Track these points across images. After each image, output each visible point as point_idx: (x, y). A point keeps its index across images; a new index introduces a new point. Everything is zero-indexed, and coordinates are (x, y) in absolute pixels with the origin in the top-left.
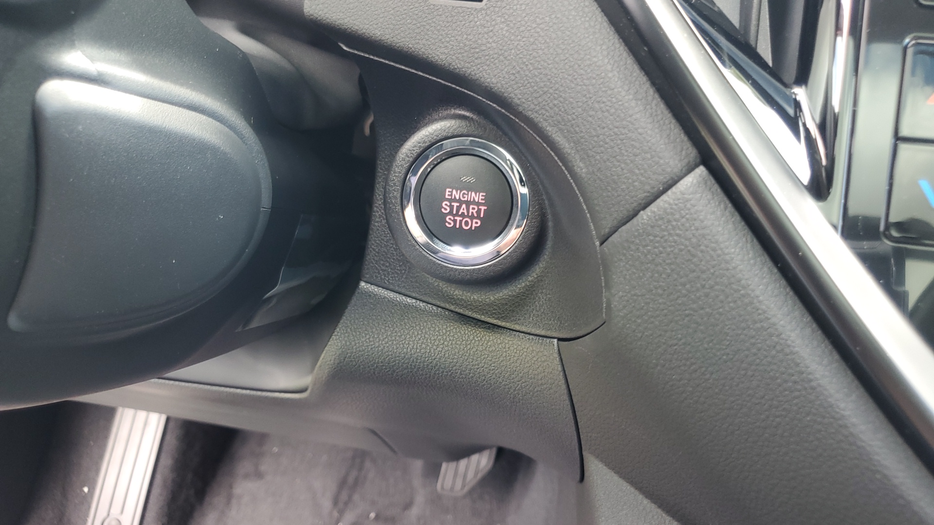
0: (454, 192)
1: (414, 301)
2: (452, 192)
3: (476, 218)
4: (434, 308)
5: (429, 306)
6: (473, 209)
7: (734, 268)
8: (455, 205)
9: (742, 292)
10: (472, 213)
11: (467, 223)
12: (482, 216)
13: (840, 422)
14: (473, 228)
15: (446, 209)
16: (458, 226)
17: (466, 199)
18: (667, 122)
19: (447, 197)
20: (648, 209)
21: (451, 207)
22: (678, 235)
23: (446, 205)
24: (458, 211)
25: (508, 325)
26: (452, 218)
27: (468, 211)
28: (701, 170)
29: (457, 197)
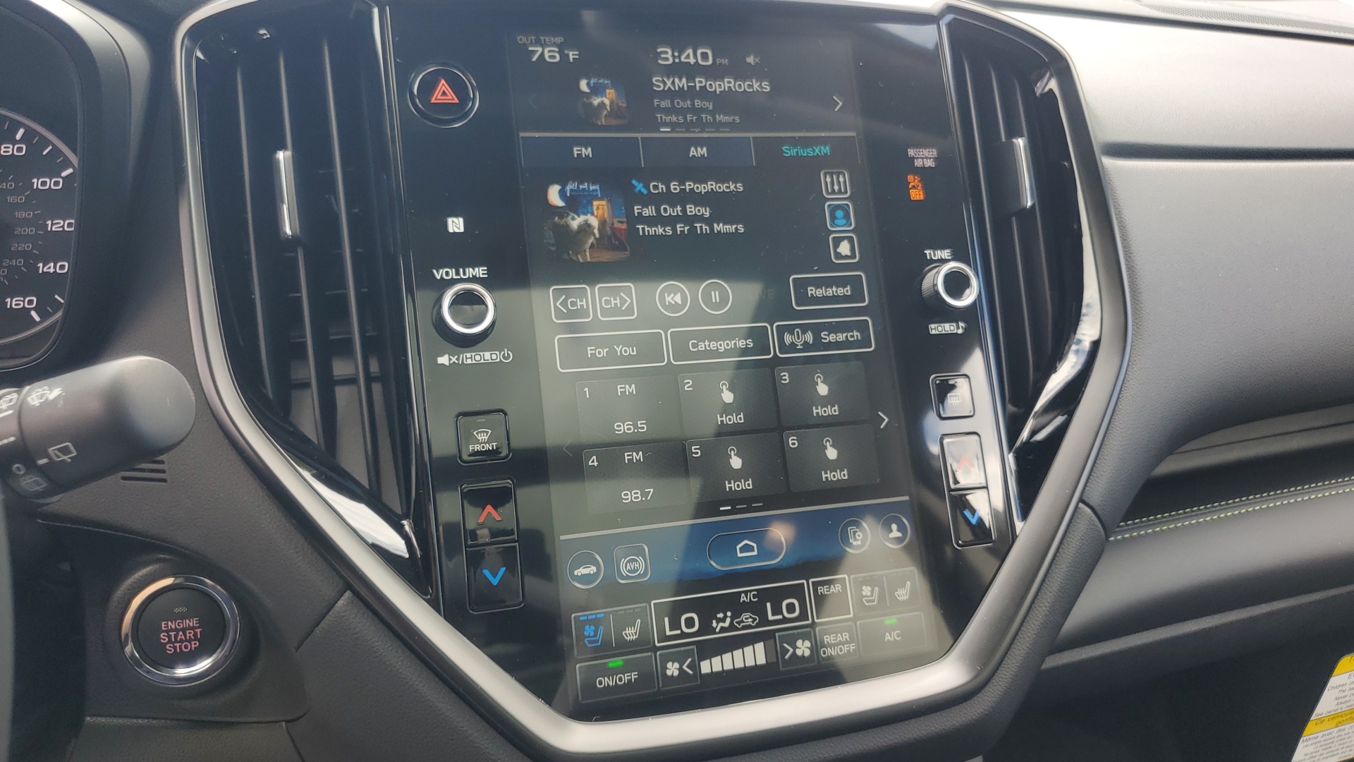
0: (170, 623)
1: (146, 720)
2: (167, 624)
3: (194, 640)
4: (169, 722)
5: (162, 721)
6: (189, 633)
7: (380, 655)
8: (173, 634)
9: (389, 669)
10: (190, 637)
11: (186, 647)
12: (199, 636)
13: (463, 735)
14: (193, 649)
15: (164, 639)
16: (178, 650)
17: (182, 626)
18: (320, 564)
19: (163, 629)
20: (320, 626)
21: (169, 637)
22: (341, 641)
23: (164, 636)
24: (176, 638)
25: (241, 720)
26: (172, 645)
27: (185, 636)
28: (348, 594)
29: (173, 627)
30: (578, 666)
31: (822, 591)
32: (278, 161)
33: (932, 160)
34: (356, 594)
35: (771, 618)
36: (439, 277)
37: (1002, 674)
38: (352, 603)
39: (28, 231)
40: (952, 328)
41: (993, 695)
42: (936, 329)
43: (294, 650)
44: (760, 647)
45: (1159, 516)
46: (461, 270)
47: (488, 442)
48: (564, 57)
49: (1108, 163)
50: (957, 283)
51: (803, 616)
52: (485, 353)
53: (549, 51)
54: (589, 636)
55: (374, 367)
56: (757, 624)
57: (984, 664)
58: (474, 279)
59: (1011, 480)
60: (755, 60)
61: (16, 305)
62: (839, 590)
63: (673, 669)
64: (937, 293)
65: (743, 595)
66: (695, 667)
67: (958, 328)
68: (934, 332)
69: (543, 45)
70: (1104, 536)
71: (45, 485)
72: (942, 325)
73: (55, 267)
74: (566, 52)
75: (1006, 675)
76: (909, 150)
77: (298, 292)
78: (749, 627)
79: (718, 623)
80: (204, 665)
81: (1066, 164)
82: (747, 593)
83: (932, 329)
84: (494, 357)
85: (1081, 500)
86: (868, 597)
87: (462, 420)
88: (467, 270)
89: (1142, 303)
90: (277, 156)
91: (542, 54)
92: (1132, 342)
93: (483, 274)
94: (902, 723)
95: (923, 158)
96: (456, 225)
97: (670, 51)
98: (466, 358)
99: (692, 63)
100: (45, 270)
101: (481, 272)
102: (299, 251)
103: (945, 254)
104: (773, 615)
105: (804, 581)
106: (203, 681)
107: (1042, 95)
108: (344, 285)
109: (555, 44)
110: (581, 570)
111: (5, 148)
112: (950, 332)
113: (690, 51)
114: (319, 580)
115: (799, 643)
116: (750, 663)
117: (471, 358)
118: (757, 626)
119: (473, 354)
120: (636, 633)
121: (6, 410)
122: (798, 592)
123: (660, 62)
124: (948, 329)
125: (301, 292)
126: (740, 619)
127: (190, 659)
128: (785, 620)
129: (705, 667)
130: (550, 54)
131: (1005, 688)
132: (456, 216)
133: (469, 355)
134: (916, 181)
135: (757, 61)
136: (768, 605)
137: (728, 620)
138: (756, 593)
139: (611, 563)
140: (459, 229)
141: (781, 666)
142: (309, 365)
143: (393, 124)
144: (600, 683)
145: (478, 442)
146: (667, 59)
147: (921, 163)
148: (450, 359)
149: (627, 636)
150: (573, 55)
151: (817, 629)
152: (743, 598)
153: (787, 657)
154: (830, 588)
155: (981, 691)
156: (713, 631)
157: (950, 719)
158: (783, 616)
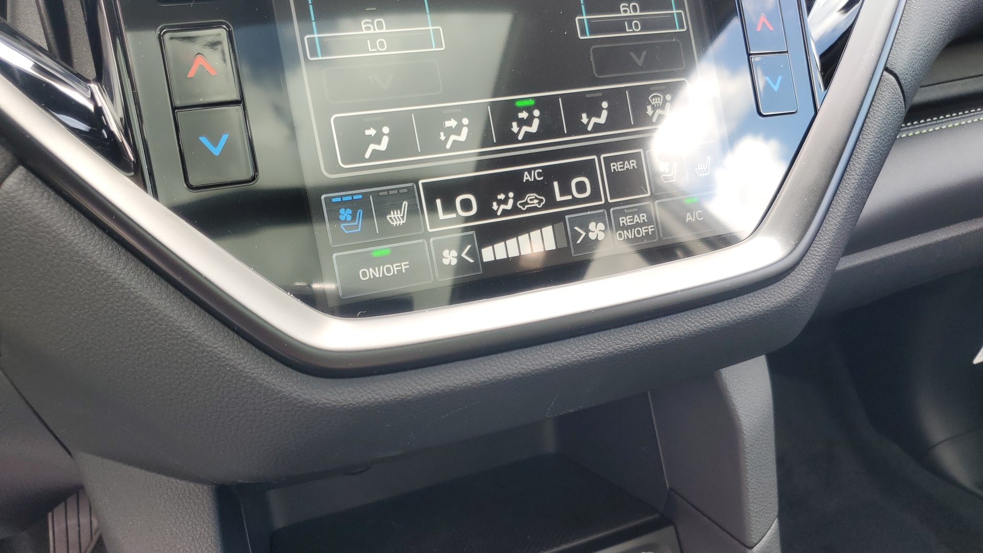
7: (70, 244)
9: (83, 261)
13: (189, 338)
28: (20, 170)
30: (334, 255)
31: (615, 168)
34: (32, 169)
35: (559, 198)
38: (26, 180)
41: (806, 273)
44: (548, 231)
51: (595, 196)
54: (346, 221)
56: (543, 205)
62: (634, 166)
65: (526, 173)
66: (475, 254)
75: (818, 252)
78: (534, 209)
79: (499, 205)
82: (531, 171)
85: (886, 69)
86: (665, 175)
94: (713, 305)
104: (562, 194)
105: (595, 157)
115: (592, 226)
116: (539, 249)
118: (544, 208)
120: (403, 217)
122: (587, 169)
126: (525, 201)
128: (575, 201)
129: (488, 254)
131: (819, 266)
136: (556, 184)
137: (511, 202)
138: (541, 171)
141: (572, 251)
144: (364, 274)
149: (393, 221)
151: (611, 210)
152: (526, 177)
153: (579, 242)
154: (624, 164)
155: (794, 269)
156: (493, 214)
157: (764, 300)
158: (573, 196)
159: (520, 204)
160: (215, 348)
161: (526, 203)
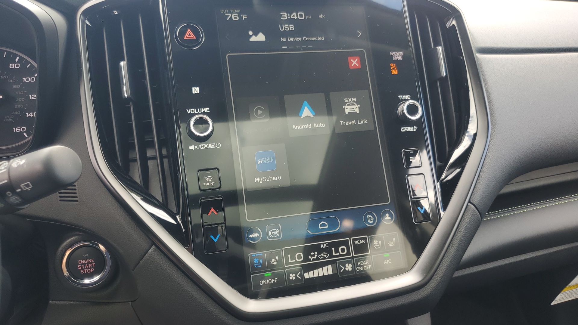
0: (82, 261)
1: (74, 302)
2: (81, 261)
3: (92, 268)
4: (83, 302)
5: (81, 302)
6: (90, 265)
7: (167, 272)
8: (83, 265)
9: (171, 278)
11: (89, 271)
12: (94, 266)
13: (203, 306)
14: (92, 272)
15: (80, 268)
16: (86, 272)
17: (87, 262)
18: (142, 234)
19: (79, 263)
20: (142, 260)
21: (82, 267)
22: (151, 266)
23: (79, 266)
24: (84, 267)
25: (113, 301)
26: (83, 270)
27: (88, 266)
28: (154, 247)
29: (83, 262)
30: (252, 276)
31: (356, 243)
32: (121, 66)
33: (401, 57)
34: (157, 246)
35: (334, 254)
36: (189, 113)
37: (436, 277)
38: (156, 250)
39: (22, 99)
40: (411, 129)
41: (432, 287)
42: (404, 129)
43: (132, 271)
44: (330, 267)
45: (506, 209)
46: (198, 109)
47: (212, 182)
48: (241, 18)
49: (479, 57)
50: (412, 110)
51: (348, 253)
52: (209, 144)
53: (234, 16)
54: (256, 263)
55: (164, 152)
56: (328, 257)
57: (428, 273)
58: (204, 113)
59: (439, 194)
60: (323, 16)
61: (17, 130)
62: (364, 242)
63: (292, 277)
64: (404, 114)
66: (302, 275)
67: (414, 129)
68: (403, 131)
69: (232, 13)
70: (480, 218)
71: (20, 200)
72: (407, 128)
73: (33, 114)
74: (241, 16)
75: (437, 278)
76: (391, 53)
77: (130, 122)
78: (325, 258)
79: (311, 257)
80: (96, 278)
81: (461, 57)
82: (324, 244)
83: (402, 130)
84: (213, 146)
85: (469, 202)
86: (376, 245)
87: (200, 173)
88: (201, 109)
89: (495, 116)
90: (120, 64)
91: (231, 17)
92: (491, 133)
93: (208, 111)
94: (392, 299)
95: (397, 56)
96: (196, 90)
97: (286, 14)
98: (201, 146)
99: (296, 19)
100: (29, 116)
101: (207, 110)
102: (131, 103)
103: (408, 97)
104: (335, 253)
105: (349, 239)
106: (96, 285)
107: (449, 27)
108: (150, 118)
109: (236, 13)
110: (252, 235)
111: (11, 65)
112: (410, 131)
113: (295, 14)
114: (141, 241)
115: (347, 265)
116: (326, 274)
117: (203, 146)
119: (204, 145)
120: (276, 262)
121: (3, 170)
122: (346, 243)
123: (282, 18)
124: (410, 129)
125: (132, 122)
126: (321, 255)
127: (91, 276)
128: (340, 255)
129: (306, 276)
130: (235, 17)
131: (437, 283)
132: (196, 86)
133: (202, 145)
134: (394, 66)
135: (324, 17)
136: (333, 249)
137: (316, 255)
138: (327, 244)
139: (265, 232)
140: (197, 92)
141: (339, 275)
142: (136, 151)
143: (169, 49)
144: (261, 283)
145: (207, 181)
146: (285, 17)
147: (396, 58)
148: (195, 147)
149: (273, 263)
150: (244, 17)
151: (355, 259)
152: (322, 246)
153: (341, 271)
154: (360, 241)
155: (427, 285)
156: (309, 260)
157: (413, 297)
158: (340, 254)
159: (319, 256)
160: (211, 309)
161: (322, 256)
